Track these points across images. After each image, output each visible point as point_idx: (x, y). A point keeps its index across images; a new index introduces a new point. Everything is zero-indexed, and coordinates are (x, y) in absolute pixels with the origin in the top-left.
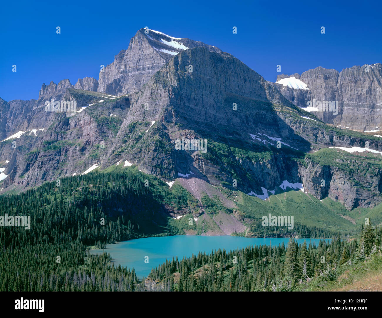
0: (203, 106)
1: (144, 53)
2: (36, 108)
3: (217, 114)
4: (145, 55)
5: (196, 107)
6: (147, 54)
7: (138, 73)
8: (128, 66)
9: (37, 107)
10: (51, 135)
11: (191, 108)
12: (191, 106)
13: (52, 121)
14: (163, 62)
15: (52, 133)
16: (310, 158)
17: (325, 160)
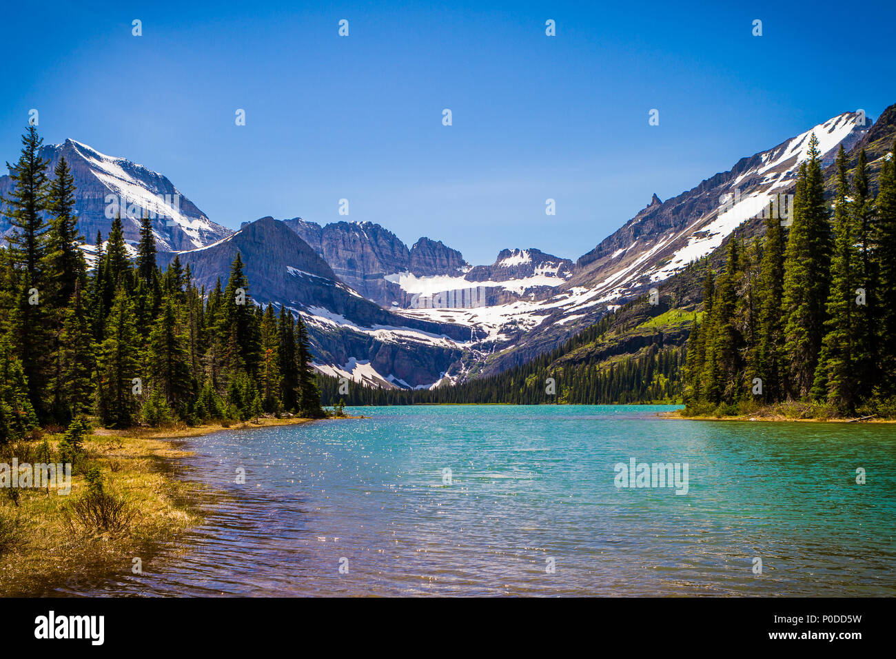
16: (372, 338)
17: (385, 340)
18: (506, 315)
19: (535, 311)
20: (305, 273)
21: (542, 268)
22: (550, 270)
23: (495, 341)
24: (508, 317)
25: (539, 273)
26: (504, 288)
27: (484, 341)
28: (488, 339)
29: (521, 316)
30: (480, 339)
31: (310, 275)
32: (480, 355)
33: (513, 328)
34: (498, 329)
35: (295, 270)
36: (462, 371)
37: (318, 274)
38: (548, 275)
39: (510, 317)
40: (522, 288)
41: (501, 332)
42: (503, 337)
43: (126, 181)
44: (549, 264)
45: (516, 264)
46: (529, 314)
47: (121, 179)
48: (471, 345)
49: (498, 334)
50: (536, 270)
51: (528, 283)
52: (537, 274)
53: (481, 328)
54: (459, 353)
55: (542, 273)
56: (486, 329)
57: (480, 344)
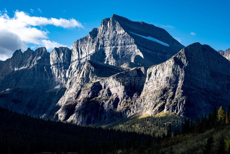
0: (201, 79)
1: (118, 33)
2: (17, 69)
3: (209, 83)
4: (118, 35)
5: (198, 79)
6: (119, 34)
7: (113, 47)
8: (105, 42)
9: (19, 68)
10: (89, 93)
11: (196, 80)
12: (196, 78)
13: (78, 83)
14: (133, 41)
15: (89, 92)
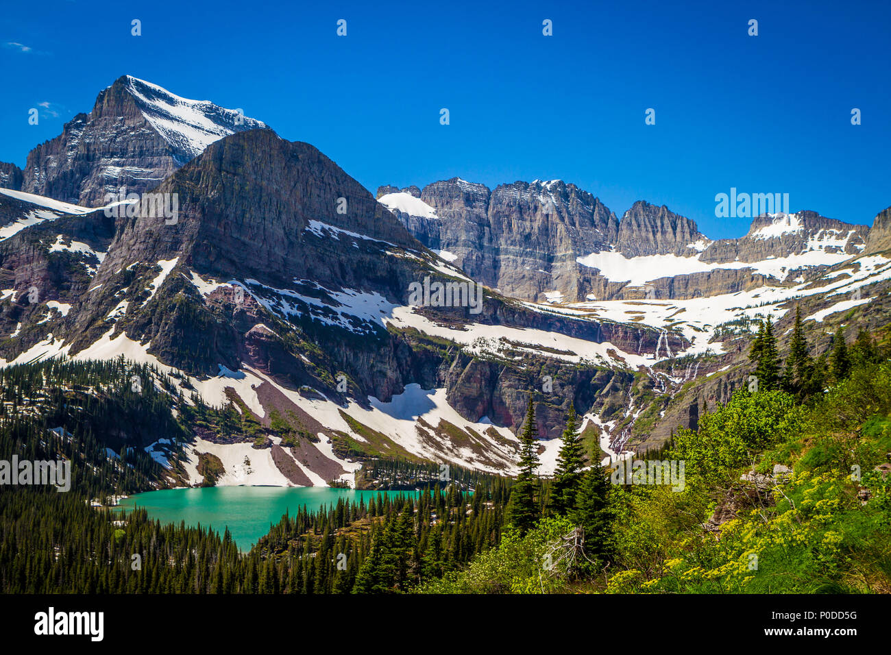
0: (264, 241)
3: (289, 257)
5: (252, 242)
6: (131, 126)
8: (92, 147)
11: (244, 244)
12: (242, 239)
16: (456, 347)
17: (483, 351)
18: (734, 309)
19: (787, 299)
20: (348, 233)
21: (821, 238)
22: (833, 242)
23: (700, 356)
24: (738, 312)
25: (816, 247)
26: (754, 270)
27: (681, 355)
28: (690, 351)
29: (759, 310)
30: (674, 352)
31: (358, 236)
32: (667, 381)
33: (737, 331)
34: (712, 333)
35: (327, 227)
36: (628, 413)
37: (376, 234)
38: (830, 250)
39: (740, 312)
40: (784, 269)
41: (714, 339)
42: (718, 349)
43: (203, 129)
44: (832, 234)
45: (778, 234)
46: (774, 306)
47: (196, 127)
48: (653, 362)
49: (709, 343)
50: (810, 243)
51: (794, 261)
52: (811, 249)
53: (679, 331)
54: (627, 378)
55: (820, 247)
56: (688, 333)
57: (671, 361)
